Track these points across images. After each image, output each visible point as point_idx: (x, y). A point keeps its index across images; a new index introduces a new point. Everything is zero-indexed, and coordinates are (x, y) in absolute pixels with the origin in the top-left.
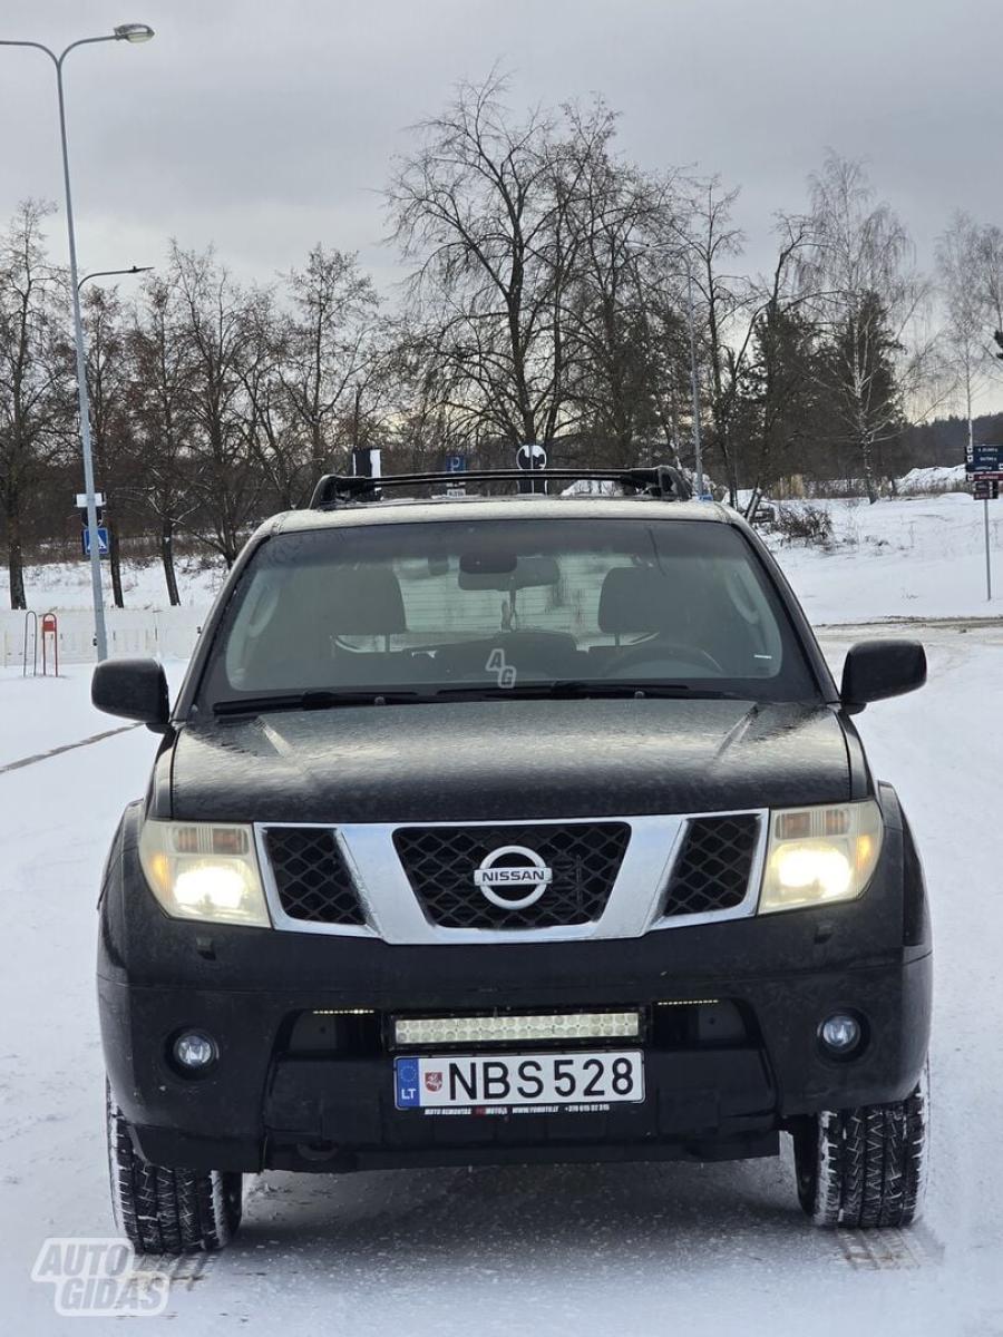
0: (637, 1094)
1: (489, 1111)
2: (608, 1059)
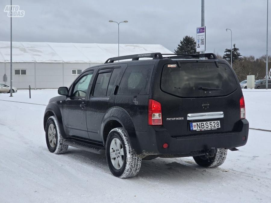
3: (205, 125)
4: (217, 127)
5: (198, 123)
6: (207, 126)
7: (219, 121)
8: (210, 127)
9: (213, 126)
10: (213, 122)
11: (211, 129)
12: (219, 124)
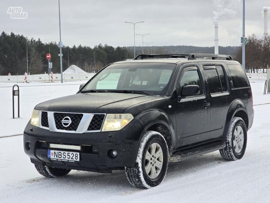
0: (78, 160)
1: (59, 160)
2: (75, 153)
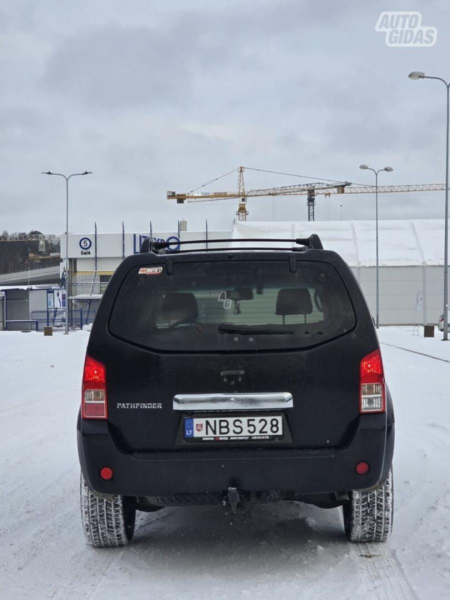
3: (231, 427)
4: (270, 433)
5: (211, 421)
6: (238, 430)
7: (280, 418)
8: (249, 431)
9: (258, 430)
10: (258, 419)
11: (250, 437)
12: (280, 425)
